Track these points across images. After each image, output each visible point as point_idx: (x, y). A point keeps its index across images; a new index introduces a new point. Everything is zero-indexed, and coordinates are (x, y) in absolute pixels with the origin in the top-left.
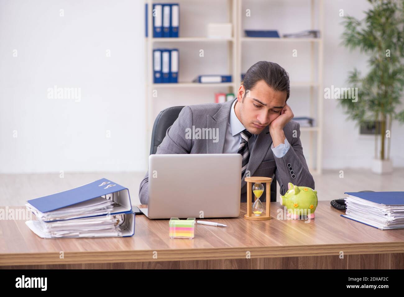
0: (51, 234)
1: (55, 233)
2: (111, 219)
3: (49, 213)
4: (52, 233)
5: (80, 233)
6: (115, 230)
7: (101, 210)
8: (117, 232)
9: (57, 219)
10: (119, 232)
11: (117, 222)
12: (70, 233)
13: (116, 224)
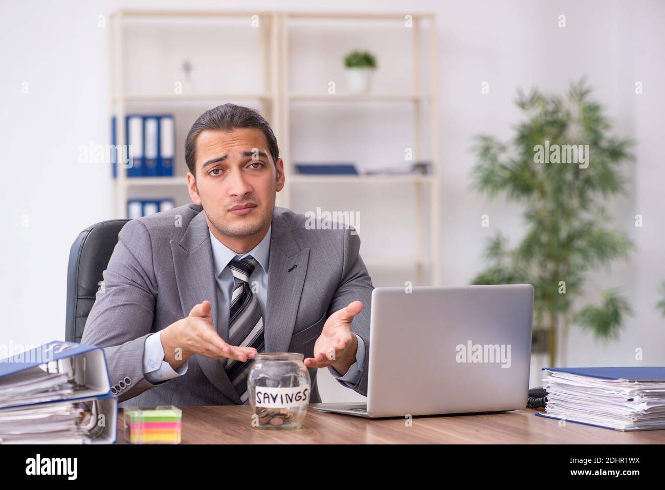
2: (69, 409)
6: (76, 433)
7: (46, 391)
8: (80, 436)
10: (85, 438)
11: (80, 416)
13: (78, 421)
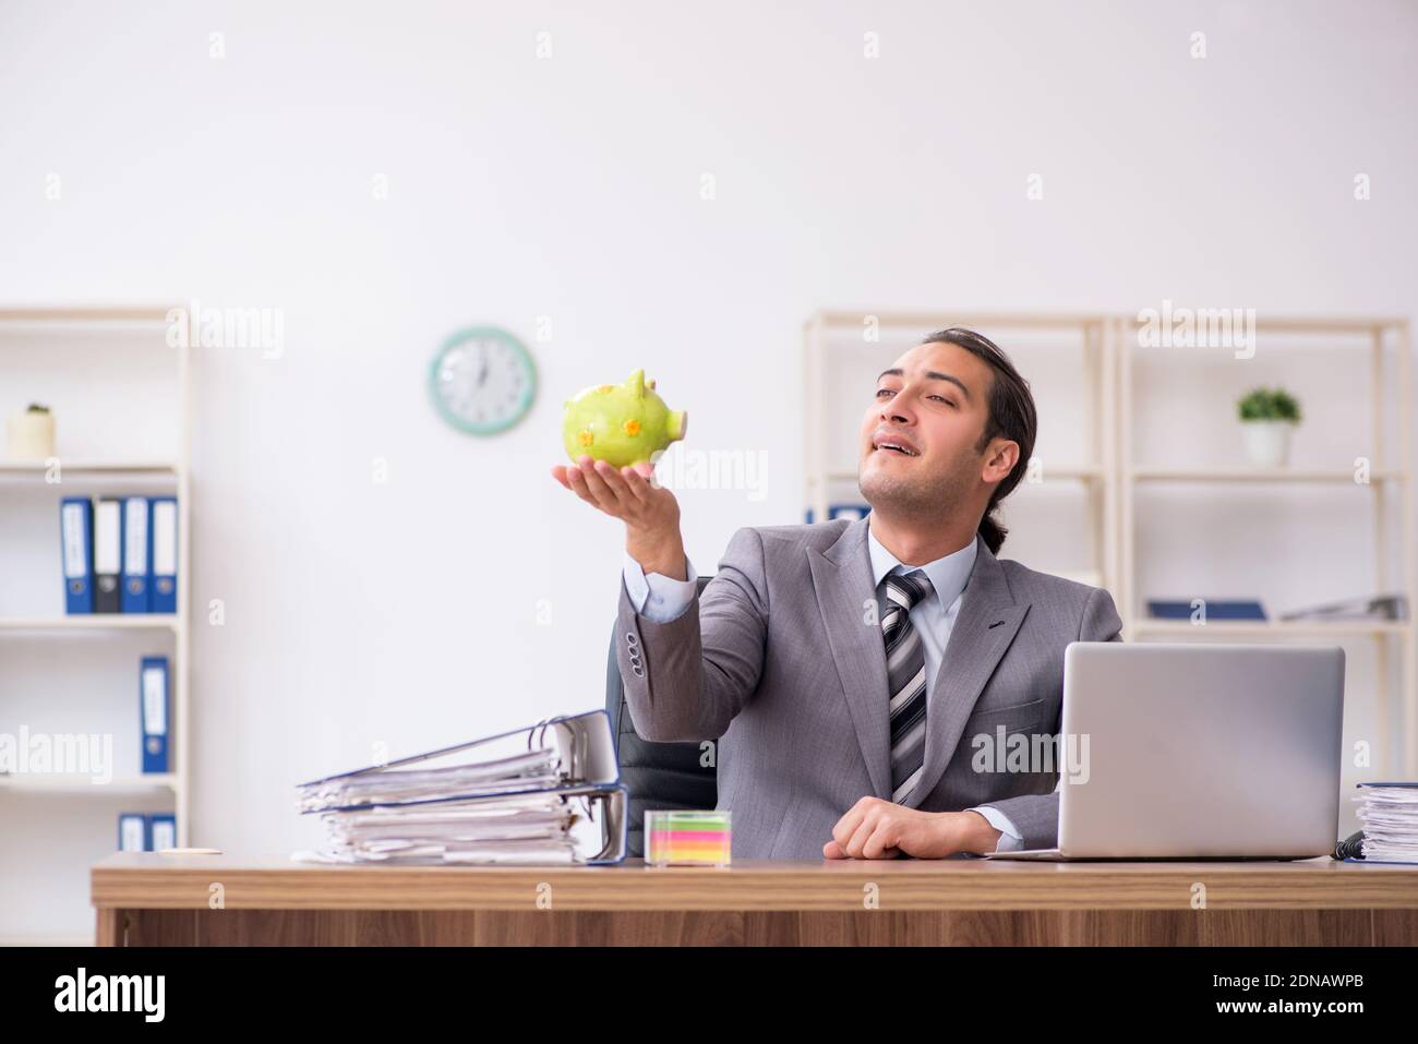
0: (353, 851)
1: (367, 844)
3: (346, 781)
4: (357, 844)
5: (449, 850)
6: (562, 843)
8: (568, 848)
9: (374, 800)
11: (569, 816)
12: (416, 846)
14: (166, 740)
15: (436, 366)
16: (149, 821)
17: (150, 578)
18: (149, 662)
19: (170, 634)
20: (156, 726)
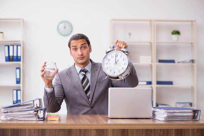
10: (37, 118)
14: (20, 79)
15: (58, 26)
16: (17, 91)
17: (17, 56)
18: (17, 68)
19: (20, 64)
20: (18, 77)
